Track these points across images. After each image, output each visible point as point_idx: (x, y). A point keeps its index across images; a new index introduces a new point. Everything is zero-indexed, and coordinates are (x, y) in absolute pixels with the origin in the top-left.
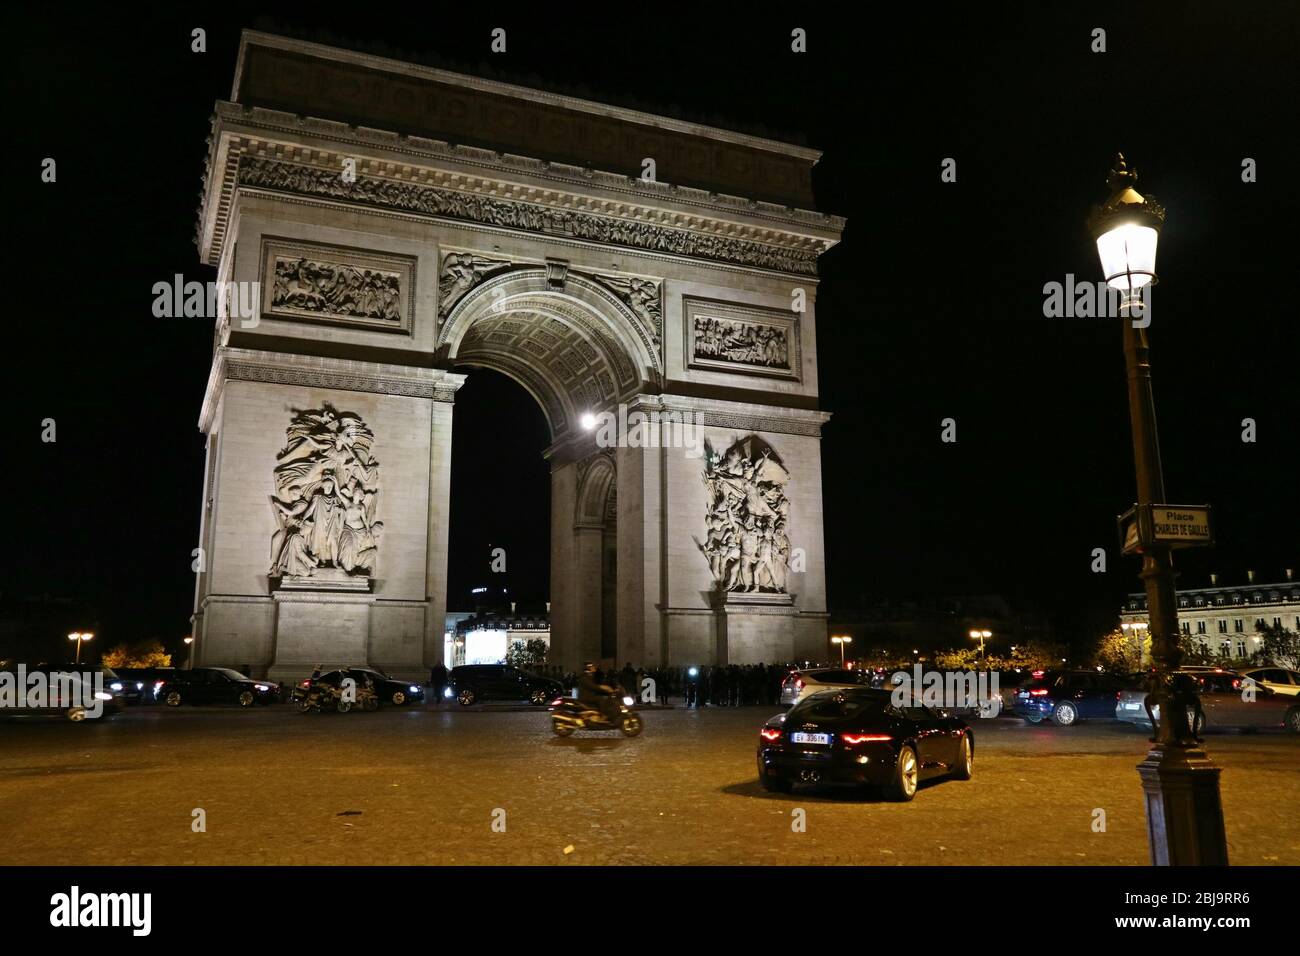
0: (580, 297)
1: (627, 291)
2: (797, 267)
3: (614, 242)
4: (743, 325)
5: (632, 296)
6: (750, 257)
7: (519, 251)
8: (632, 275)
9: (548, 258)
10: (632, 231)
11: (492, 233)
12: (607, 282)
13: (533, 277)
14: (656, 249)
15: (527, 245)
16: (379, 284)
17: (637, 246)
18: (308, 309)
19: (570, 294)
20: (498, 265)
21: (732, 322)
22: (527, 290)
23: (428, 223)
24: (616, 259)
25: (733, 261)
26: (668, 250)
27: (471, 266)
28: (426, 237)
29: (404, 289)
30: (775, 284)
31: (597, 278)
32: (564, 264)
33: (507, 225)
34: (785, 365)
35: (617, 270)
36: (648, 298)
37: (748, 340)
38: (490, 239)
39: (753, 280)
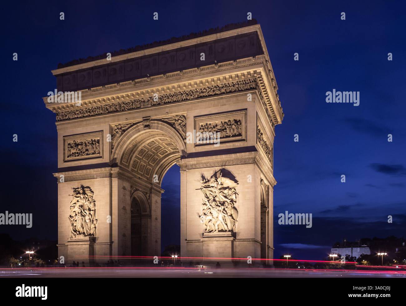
0: (157, 129)
1: (174, 121)
2: (245, 88)
3: (165, 103)
4: (222, 122)
5: (175, 123)
6: (223, 91)
7: (134, 118)
8: (174, 114)
9: (143, 118)
10: (173, 97)
11: (125, 114)
12: (166, 120)
13: (141, 126)
14: (182, 100)
15: (136, 115)
16: (94, 143)
17: (175, 102)
18: (75, 156)
19: (154, 129)
20: (129, 125)
21: (217, 122)
22: (139, 131)
23: (105, 117)
24: (167, 110)
25: (216, 95)
26: (187, 99)
27: (121, 128)
28: (105, 122)
29: (101, 142)
30: (235, 99)
31: (162, 120)
32: (149, 118)
33: (129, 110)
34: (240, 135)
35: (168, 114)
36: (182, 122)
37: (224, 128)
38: (124, 117)
39: (224, 101)
